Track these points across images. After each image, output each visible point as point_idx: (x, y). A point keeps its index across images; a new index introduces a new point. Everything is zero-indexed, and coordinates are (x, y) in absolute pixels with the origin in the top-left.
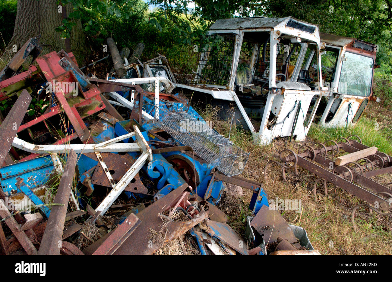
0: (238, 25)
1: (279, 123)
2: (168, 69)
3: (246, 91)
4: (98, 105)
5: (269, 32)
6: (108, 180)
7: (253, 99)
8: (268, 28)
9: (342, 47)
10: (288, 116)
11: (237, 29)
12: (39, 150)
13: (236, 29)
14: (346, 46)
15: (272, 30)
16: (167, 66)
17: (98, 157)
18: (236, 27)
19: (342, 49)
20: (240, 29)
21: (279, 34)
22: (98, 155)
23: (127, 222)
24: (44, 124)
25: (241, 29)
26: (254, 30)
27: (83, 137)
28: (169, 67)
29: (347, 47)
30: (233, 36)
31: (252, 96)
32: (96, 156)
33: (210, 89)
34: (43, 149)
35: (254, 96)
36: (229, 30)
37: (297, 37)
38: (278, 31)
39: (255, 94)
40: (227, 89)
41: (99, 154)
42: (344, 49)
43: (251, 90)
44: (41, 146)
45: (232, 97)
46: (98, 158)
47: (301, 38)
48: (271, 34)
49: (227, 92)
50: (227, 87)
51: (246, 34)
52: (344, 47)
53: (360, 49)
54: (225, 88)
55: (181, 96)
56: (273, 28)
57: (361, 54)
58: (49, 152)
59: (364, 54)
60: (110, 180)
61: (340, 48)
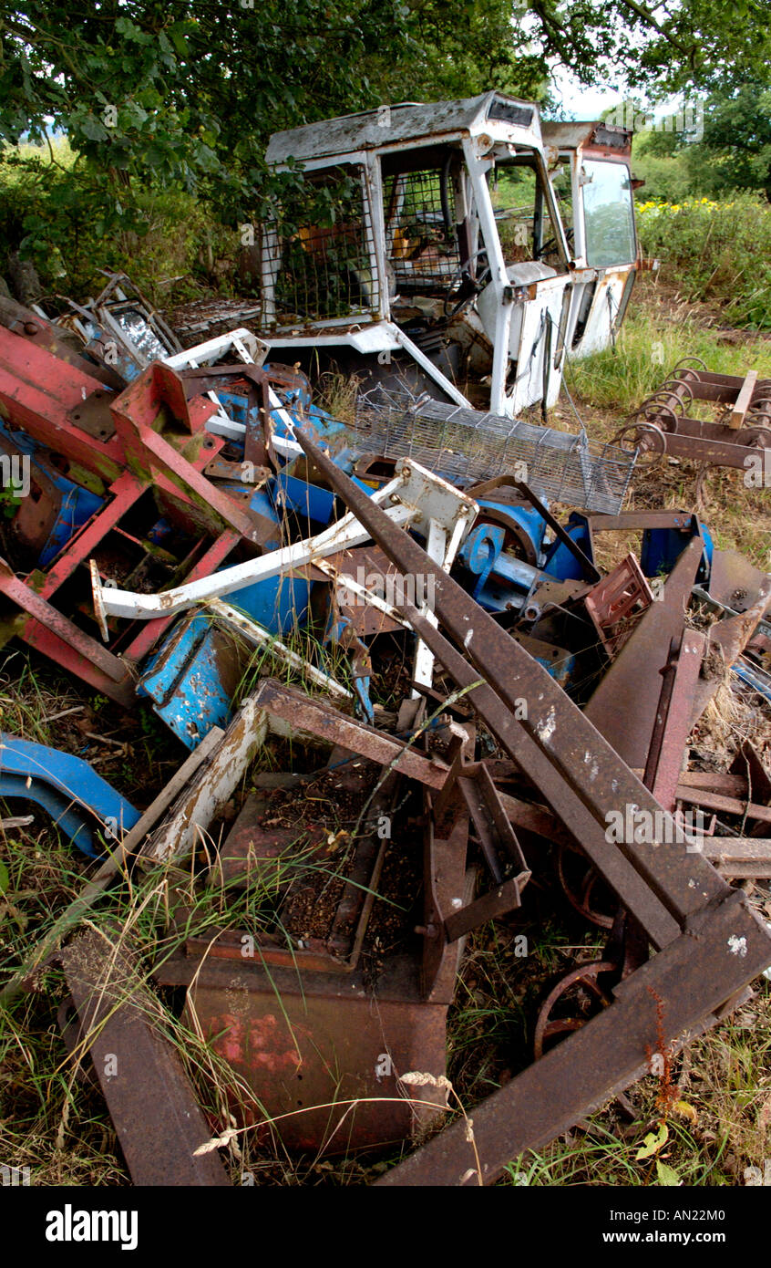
0: (354, 140)
1: (524, 375)
2: (146, 308)
3: (406, 316)
4: (201, 444)
5: (459, 142)
6: (387, 615)
7: (427, 332)
8: (453, 131)
9: (574, 149)
10: (533, 353)
11: (358, 150)
12: (174, 603)
13: (354, 151)
14: (582, 144)
15: (466, 135)
16: (141, 303)
17: (325, 569)
18: (348, 144)
19: (576, 156)
20: (367, 149)
21: (486, 143)
22: (324, 566)
23: (687, 650)
24: (122, 536)
25: (371, 149)
26: (412, 145)
27: (255, 533)
28: (145, 302)
29: (583, 147)
30: (354, 170)
31: (424, 324)
32: (319, 569)
33: (342, 331)
34: (183, 599)
35: (431, 321)
36: (336, 158)
37: (507, 144)
38: (484, 135)
39: (432, 319)
40: (375, 321)
41: (324, 562)
42: (580, 152)
43: (421, 310)
44: (172, 592)
45: (394, 337)
46: (327, 572)
47: (514, 145)
48: (466, 146)
49: (378, 328)
50: (374, 315)
51: (385, 160)
52: (578, 149)
53: (603, 148)
54: (368, 319)
55: (277, 370)
56: (466, 130)
57: (607, 158)
58: (202, 601)
59: (613, 157)
60: (391, 614)
61: (570, 153)
